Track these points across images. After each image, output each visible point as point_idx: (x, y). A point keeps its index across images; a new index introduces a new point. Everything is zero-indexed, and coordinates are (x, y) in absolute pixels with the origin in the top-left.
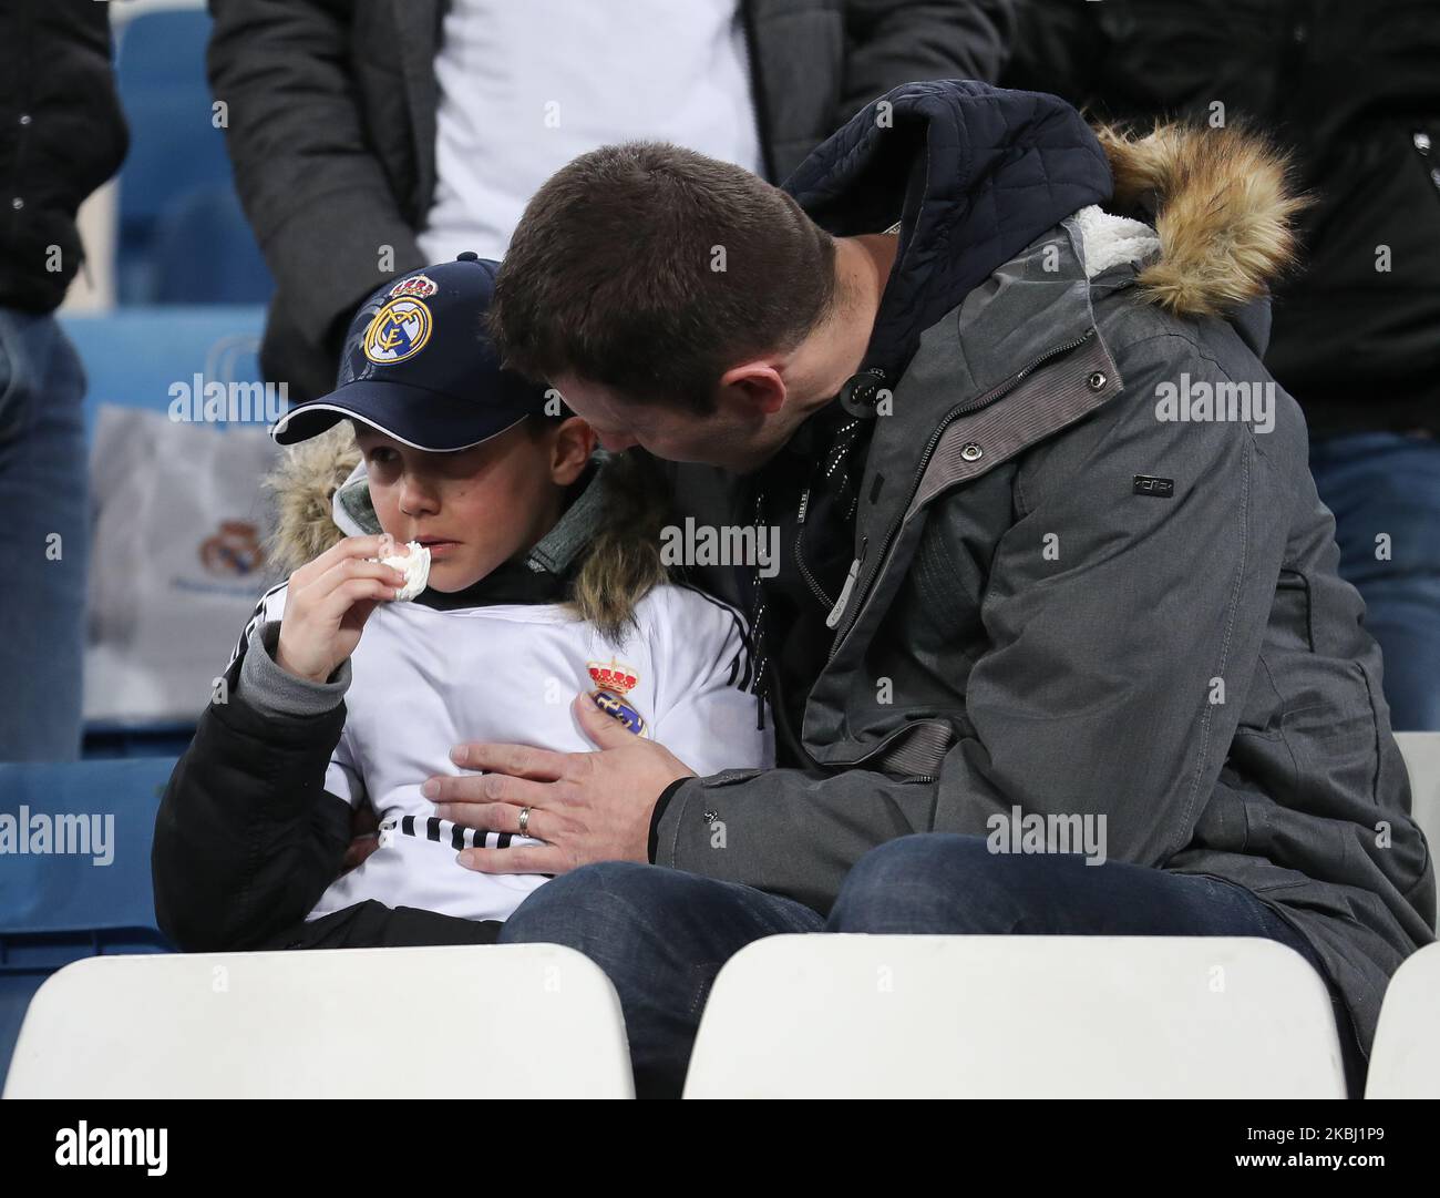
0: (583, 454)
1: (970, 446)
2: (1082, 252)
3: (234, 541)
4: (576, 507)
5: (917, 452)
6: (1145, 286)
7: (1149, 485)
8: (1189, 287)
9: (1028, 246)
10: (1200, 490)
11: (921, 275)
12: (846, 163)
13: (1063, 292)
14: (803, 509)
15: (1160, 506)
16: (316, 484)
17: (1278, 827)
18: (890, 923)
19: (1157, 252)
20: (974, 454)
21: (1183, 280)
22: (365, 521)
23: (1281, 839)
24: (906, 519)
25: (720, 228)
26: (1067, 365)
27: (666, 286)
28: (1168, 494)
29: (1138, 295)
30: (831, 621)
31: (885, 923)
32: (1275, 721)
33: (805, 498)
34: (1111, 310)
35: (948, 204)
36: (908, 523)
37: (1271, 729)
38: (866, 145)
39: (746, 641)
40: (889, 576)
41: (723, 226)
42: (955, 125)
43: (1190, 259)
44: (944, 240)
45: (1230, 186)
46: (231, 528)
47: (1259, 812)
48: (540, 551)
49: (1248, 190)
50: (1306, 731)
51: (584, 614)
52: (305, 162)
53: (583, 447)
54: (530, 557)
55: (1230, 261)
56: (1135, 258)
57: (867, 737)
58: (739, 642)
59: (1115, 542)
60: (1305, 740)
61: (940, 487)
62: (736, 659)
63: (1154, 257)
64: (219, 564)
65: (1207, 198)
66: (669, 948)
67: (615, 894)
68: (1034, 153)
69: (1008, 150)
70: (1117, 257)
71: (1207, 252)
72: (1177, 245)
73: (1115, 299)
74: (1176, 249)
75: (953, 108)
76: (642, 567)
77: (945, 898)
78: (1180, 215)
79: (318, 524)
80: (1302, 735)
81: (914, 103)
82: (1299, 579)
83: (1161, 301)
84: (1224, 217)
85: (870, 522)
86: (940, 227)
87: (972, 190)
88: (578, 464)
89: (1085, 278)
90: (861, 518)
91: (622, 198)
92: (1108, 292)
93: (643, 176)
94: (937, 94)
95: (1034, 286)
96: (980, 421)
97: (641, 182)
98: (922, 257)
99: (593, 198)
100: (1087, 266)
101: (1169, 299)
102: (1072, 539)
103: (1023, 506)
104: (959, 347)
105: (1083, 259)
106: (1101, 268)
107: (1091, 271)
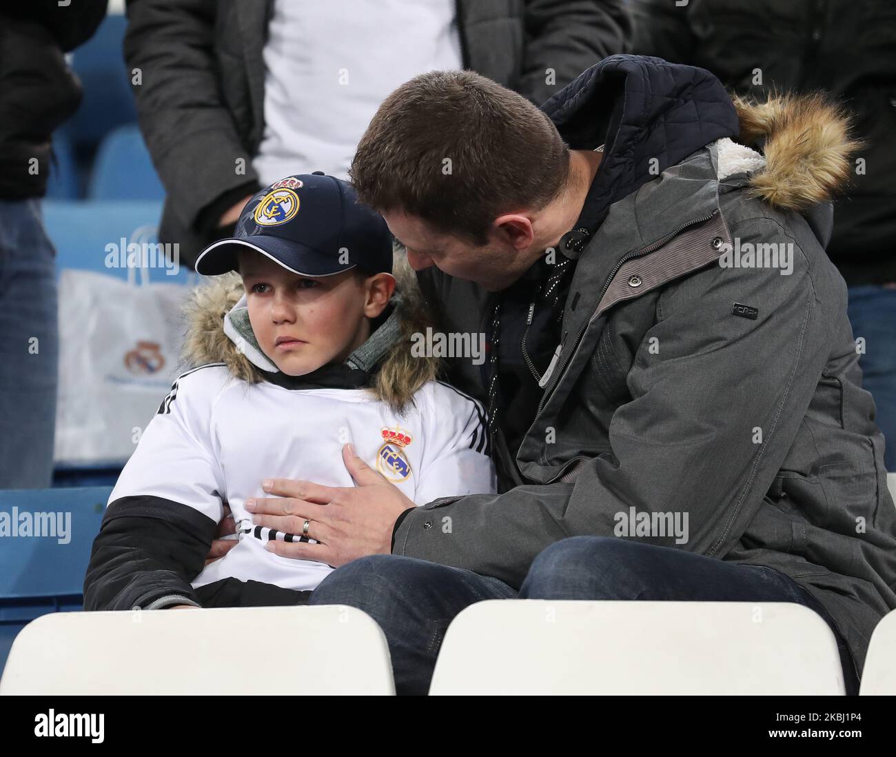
0: (386, 298)
1: (634, 278)
2: (717, 164)
3: (146, 353)
4: (380, 329)
5: (602, 280)
6: (755, 187)
7: (742, 310)
8: (783, 188)
9: (684, 159)
10: (775, 317)
11: (616, 172)
12: (572, 101)
13: (702, 187)
14: (530, 316)
15: (748, 324)
16: (213, 309)
17: (812, 539)
18: (559, 593)
19: (763, 167)
20: (636, 282)
21: (777, 184)
22: (244, 331)
23: (813, 546)
24: (591, 321)
25: (505, 124)
26: (700, 232)
27: (468, 156)
28: (754, 317)
29: (751, 192)
31: (556, 593)
32: (815, 470)
33: (532, 308)
34: (730, 199)
35: (637, 129)
36: (592, 323)
37: (812, 475)
38: (585, 91)
39: (482, 420)
40: (579, 358)
41: (507, 123)
42: (643, 80)
43: (784, 171)
44: (632, 152)
45: (812, 128)
46: (144, 345)
47: (801, 529)
48: (355, 356)
49: (823, 133)
50: (834, 478)
51: (381, 396)
52: (182, 112)
53: (386, 294)
54: (349, 360)
55: (808, 175)
56: (749, 170)
57: (556, 463)
58: (478, 420)
59: (717, 343)
60: (833, 484)
61: (613, 302)
62: (475, 431)
63: (762, 170)
64: (136, 366)
65: (797, 135)
66: (415, 609)
67: (381, 575)
68: (691, 103)
69: (675, 100)
70: (738, 169)
71: (795, 168)
72: (776, 163)
73: (734, 193)
74: (775, 165)
75: (643, 69)
76: (420, 368)
77: (594, 577)
78: (779, 145)
79: (214, 332)
80: (831, 481)
81: (618, 64)
82: (836, 381)
83: (763, 196)
84: (807, 147)
85: (570, 323)
86: (630, 143)
87: (652, 122)
88: (382, 305)
89: (717, 179)
90: (566, 320)
91: (446, 100)
92: (730, 189)
93: (458, 88)
94: (633, 61)
95: (684, 181)
96: (642, 262)
97: (458, 91)
98: (617, 160)
99: (427, 98)
100: (719, 172)
101: (768, 196)
102: (690, 337)
103: (661, 316)
104: (634, 215)
105: (717, 167)
106: (727, 174)
107: (721, 175)
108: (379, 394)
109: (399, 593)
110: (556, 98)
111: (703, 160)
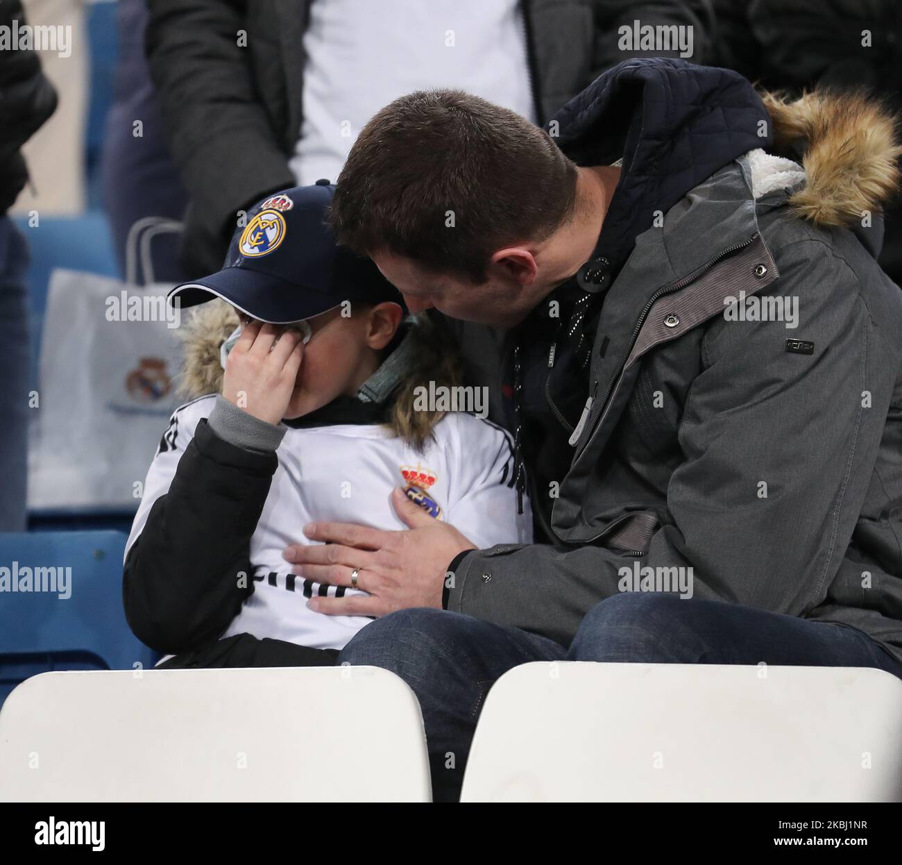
0: (392, 328)
1: (671, 316)
2: (750, 181)
3: (150, 373)
5: (633, 320)
6: (796, 205)
7: (797, 346)
8: (826, 206)
9: (712, 175)
11: (637, 192)
12: (586, 113)
13: (737, 209)
14: (552, 357)
15: (805, 361)
16: (211, 337)
17: (886, 590)
18: (612, 654)
19: (803, 182)
20: (674, 321)
21: (820, 201)
23: (888, 598)
24: (625, 368)
25: (495, 149)
26: (740, 260)
27: (455, 187)
28: (810, 352)
29: (789, 211)
30: (572, 441)
33: (553, 350)
34: (771, 222)
35: (657, 144)
36: (627, 371)
38: (600, 101)
39: (513, 453)
40: (613, 410)
41: (499, 148)
42: (663, 88)
43: (826, 187)
44: (653, 168)
45: (856, 135)
46: (148, 363)
48: (367, 387)
49: (868, 139)
51: (398, 433)
52: (211, 107)
54: (359, 392)
55: (854, 188)
56: (787, 186)
57: (598, 523)
58: (508, 453)
59: (772, 386)
61: (649, 345)
62: (506, 466)
63: (801, 185)
64: (139, 391)
65: (839, 144)
66: (458, 670)
67: (420, 631)
68: (719, 111)
69: (700, 107)
70: (775, 185)
71: (839, 182)
72: (817, 176)
73: (775, 214)
74: (817, 180)
75: (662, 75)
78: (820, 156)
79: (211, 367)
81: (635, 73)
83: (805, 216)
84: (851, 158)
85: (600, 372)
86: (651, 159)
87: (674, 134)
88: (389, 335)
89: (752, 198)
90: (593, 368)
91: (428, 125)
92: (768, 209)
93: (442, 110)
94: (651, 66)
95: (716, 204)
96: (678, 299)
97: (441, 115)
98: (637, 180)
99: (407, 124)
100: (754, 190)
101: (811, 215)
102: (742, 383)
103: (707, 360)
104: (664, 247)
105: (751, 185)
106: (764, 193)
107: (757, 194)
108: (396, 430)
109: (441, 651)
110: (567, 109)
111: (735, 178)
